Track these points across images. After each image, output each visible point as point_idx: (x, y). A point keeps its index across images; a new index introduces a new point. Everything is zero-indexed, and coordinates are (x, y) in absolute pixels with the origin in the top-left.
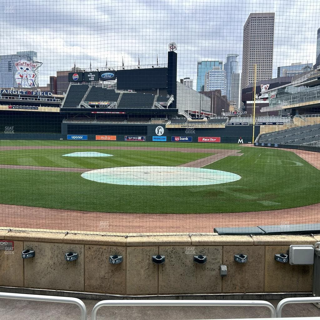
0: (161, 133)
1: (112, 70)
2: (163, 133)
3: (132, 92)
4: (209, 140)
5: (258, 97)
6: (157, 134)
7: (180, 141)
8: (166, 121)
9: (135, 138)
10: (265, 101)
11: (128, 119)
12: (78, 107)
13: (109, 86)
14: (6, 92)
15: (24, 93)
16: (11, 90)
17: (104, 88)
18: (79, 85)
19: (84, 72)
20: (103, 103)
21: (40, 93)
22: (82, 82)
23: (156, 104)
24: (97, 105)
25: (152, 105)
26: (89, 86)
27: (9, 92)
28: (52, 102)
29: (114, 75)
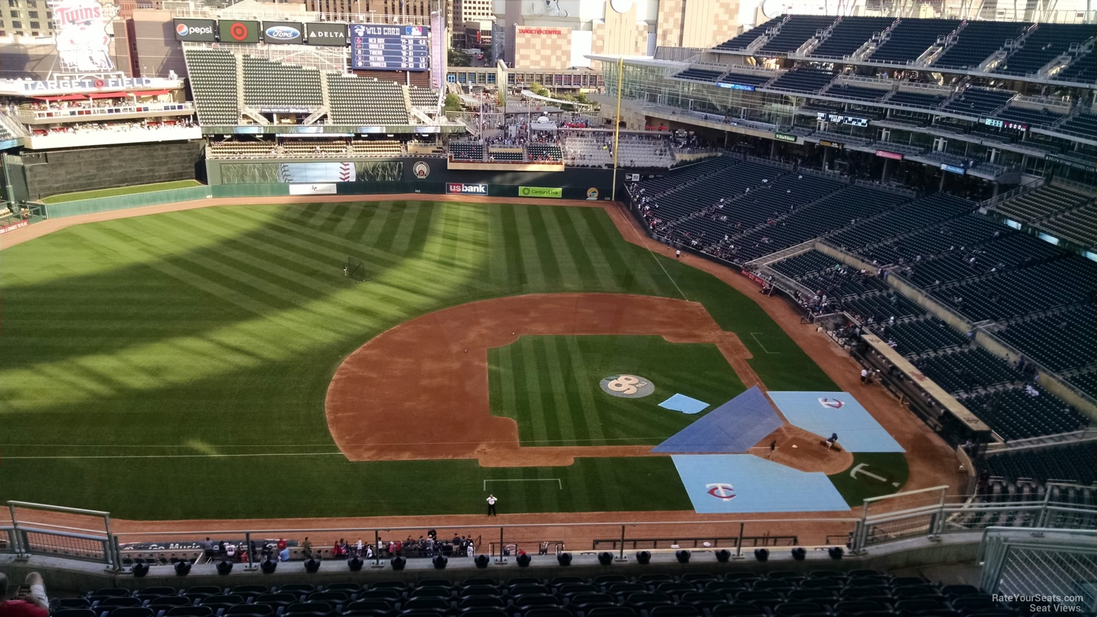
1: (294, 21)
8: (438, 148)
12: (239, 121)
13: (286, 57)
14: (43, 86)
15: (87, 84)
16: (55, 81)
17: (274, 61)
18: (207, 49)
19: (216, 19)
20: (293, 108)
21: (124, 83)
22: (213, 44)
23: (414, 111)
24: (278, 114)
25: (406, 114)
26: (233, 56)
27: (52, 85)
28: (177, 112)
29: (299, 33)
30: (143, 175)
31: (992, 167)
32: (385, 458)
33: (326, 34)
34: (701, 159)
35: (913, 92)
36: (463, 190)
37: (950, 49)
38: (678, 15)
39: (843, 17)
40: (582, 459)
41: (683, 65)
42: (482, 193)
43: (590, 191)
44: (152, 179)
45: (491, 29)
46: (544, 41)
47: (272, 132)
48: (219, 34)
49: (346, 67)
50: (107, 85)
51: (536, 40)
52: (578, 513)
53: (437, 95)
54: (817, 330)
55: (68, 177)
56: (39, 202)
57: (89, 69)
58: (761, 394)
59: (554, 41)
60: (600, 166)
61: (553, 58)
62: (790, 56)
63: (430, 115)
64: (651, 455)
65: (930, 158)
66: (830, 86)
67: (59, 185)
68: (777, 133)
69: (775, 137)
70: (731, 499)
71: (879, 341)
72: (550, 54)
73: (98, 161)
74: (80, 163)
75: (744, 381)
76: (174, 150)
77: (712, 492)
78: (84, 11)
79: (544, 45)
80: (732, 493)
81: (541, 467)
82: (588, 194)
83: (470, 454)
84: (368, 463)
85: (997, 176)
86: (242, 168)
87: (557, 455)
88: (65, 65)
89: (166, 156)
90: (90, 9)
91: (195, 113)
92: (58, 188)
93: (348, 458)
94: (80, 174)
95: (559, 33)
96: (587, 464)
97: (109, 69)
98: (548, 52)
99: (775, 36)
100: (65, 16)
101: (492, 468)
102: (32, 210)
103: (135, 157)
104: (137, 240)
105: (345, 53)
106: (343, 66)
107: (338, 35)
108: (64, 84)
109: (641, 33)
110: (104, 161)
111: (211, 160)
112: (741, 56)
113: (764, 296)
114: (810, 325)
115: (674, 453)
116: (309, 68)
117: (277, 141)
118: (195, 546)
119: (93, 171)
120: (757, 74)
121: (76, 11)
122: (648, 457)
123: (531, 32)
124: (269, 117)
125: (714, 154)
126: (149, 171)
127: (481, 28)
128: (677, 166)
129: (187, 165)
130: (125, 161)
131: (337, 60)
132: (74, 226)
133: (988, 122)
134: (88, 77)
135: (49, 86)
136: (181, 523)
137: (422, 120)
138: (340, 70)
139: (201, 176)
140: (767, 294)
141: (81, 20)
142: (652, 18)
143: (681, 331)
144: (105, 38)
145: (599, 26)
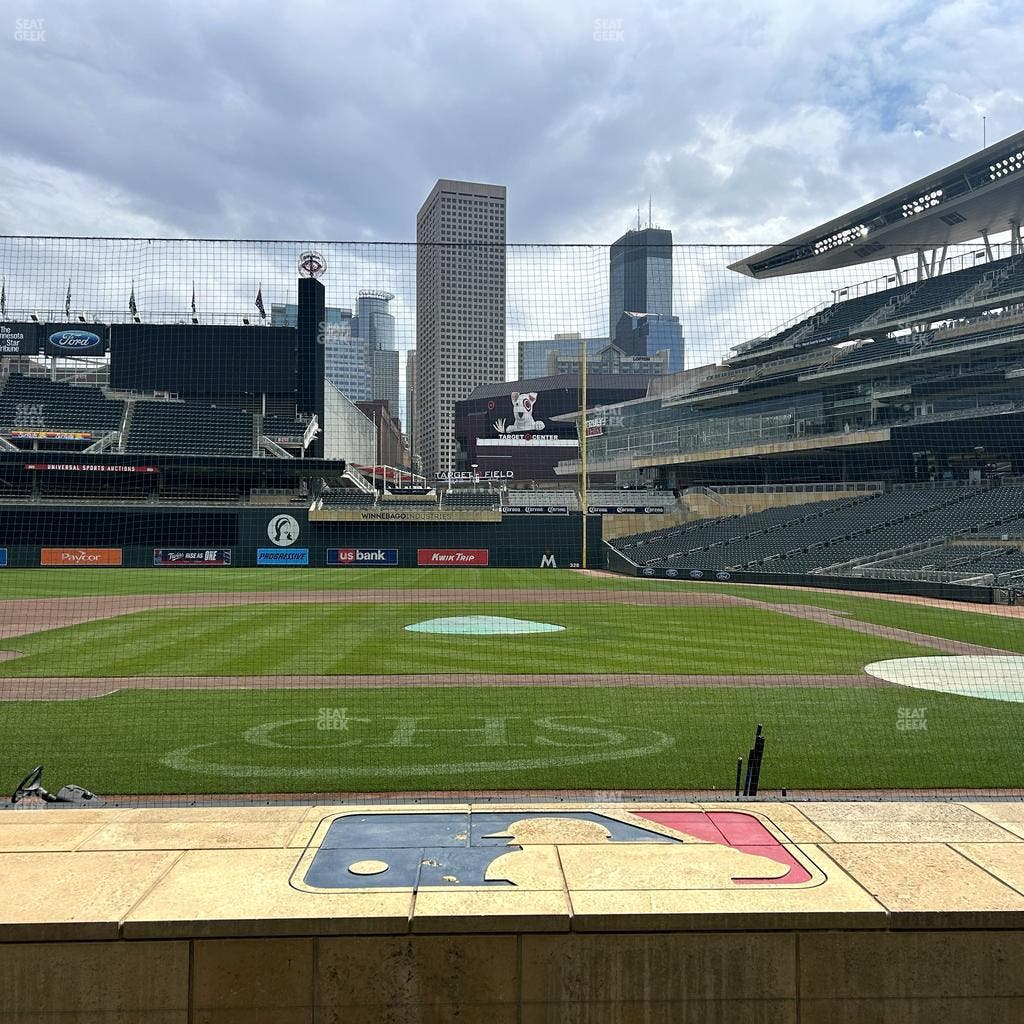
0: (289, 537)
1: (93, 323)
2: (295, 537)
3: (167, 397)
4: (451, 558)
5: (506, 428)
6: (275, 542)
7: (356, 564)
8: (300, 497)
9: (193, 556)
10: (528, 439)
11: (162, 491)
17: (58, 381)
23: (263, 441)
29: (100, 339)
36: (358, 558)
112: (775, 356)
124: (26, 446)
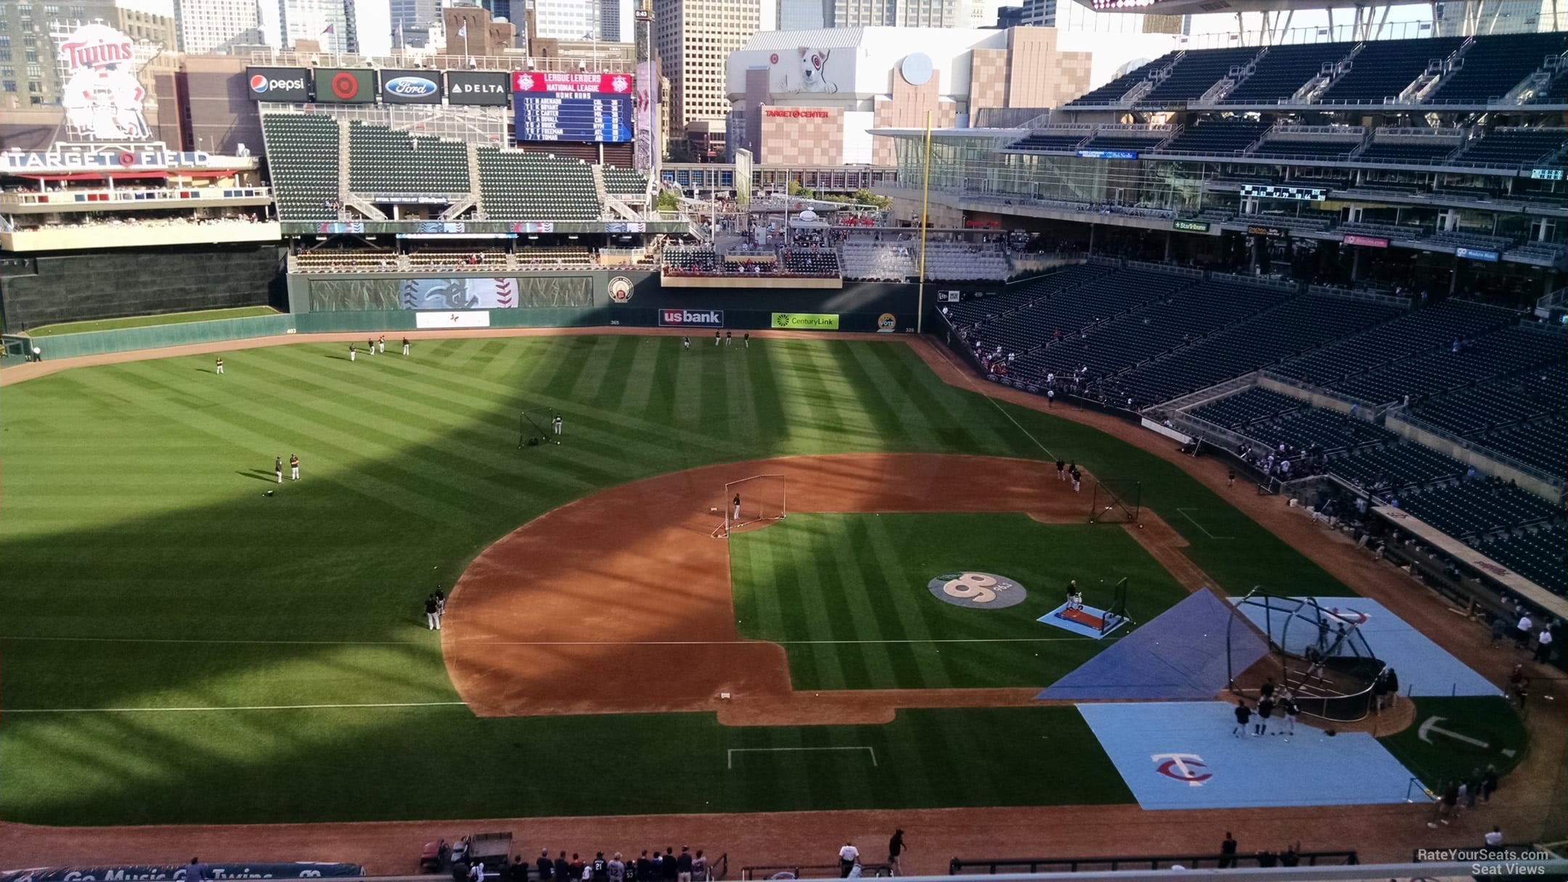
8: (646, 257)
12: (339, 215)
13: (416, 123)
14: (38, 161)
15: (108, 160)
16: (58, 154)
17: (397, 129)
18: (295, 113)
19: (310, 67)
20: (424, 196)
21: (166, 158)
22: (305, 105)
23: (610, 201)
24: (401, 206)
25: (598, 207)
26: (336, 122)
27: (53, 160)
28: (244, 201)
29: (435, 86)
30: (188, 297)
31: (1543, 247)
32: (544, 711)
33: (476, 88)
34: (1054, 269)
35: (1399, 142)
36: (685, 320)
37: (1453, 78)
38: (1000, 87)
39: (1270, 47)
40: (909, 711)
41: (1021, 132)
42: (714, 324)
43: (883, 319)
44: (202, 304)
45: (725, 131)
46: (803, 127)
47: (391, 231)
48: (314, 91)
49: (507, 137)
50: (139, 162)
51: (792, 126)
52: (914, 810)
53: (645, 178)
54: (1289, 503)
55: (70, 297)
56: (22, 335)
57: (112, 137)
58: (1217, 601)
59: (817, 127)
60: (896, 280)
61: (817, 151)
62: (1192, 105)
63: (635, 208)
64: (1038, 704)
65: (1435, 243)
66: (1261, 143)
67: (54, 309)
68: (1176, 221)
69: (1174, 227)
70: (1205, 782)
71: (1405, 516)
72: (812, 146)
73: (118, 273)
74: (88, 276)
75: (1183, 581)
76: (238, 259)
77: (1165, 768)
78: (106, 49)
79: (803, 134)
80: (1200, 771)
81: (835, 726)
82: (880, 323)
83: (702, 703)
84: (512, 721)
85: (1557, 259)
86: (343, 289)
87: (865, 705)
88: (74, 129)
89: (226, 268)
90: (116, 46)
91: (273, 204)
92: (52, 314)
93: (474, 711)
94: (89, 293)
95: (825, 115)
96: (922, 721)
97: (144, 138)
98: (809, 143)
99: (1163, 80)
100: (77, 55)
101: (744, 728)
102: (8, 345)
103: (176, 269)
104: (165, 387)
105: (504, 116)
106: (502, 136)
107: (495, 89)
108: (71, 158)
109: (946, 114)
110: (128, 274)
111: (295, 276)
112: (1112, 112)
113: (1187, 457)
114: (1274, 497)
115: (1080, 701)
116: (450, 140)
117: (398, 246)
118: (157, 874)
119: (109, 290)
120: (1139, 135)
121: (94, 48)
122: (1032, 708)
123: (783, 114)
124: (387, 209)
125: (1074, 262)
126: (199, 290)
127: (710, 131)
128: (1018, 277)
129: (259, 283)
130: (160, 274)
131: (494, 127)
132: (72, 369)
133: (1536, 174)
134: (109, 149)
135: (49, 160)
136: (143, 831)
137: (623, 214)
138: (497, 142)
139: (278, 298)
140: (1190, 453)
141: (102, 62)
142: (961, 91)
143: (1057, 505)
144: (138, 89)
145: (883, 104)
